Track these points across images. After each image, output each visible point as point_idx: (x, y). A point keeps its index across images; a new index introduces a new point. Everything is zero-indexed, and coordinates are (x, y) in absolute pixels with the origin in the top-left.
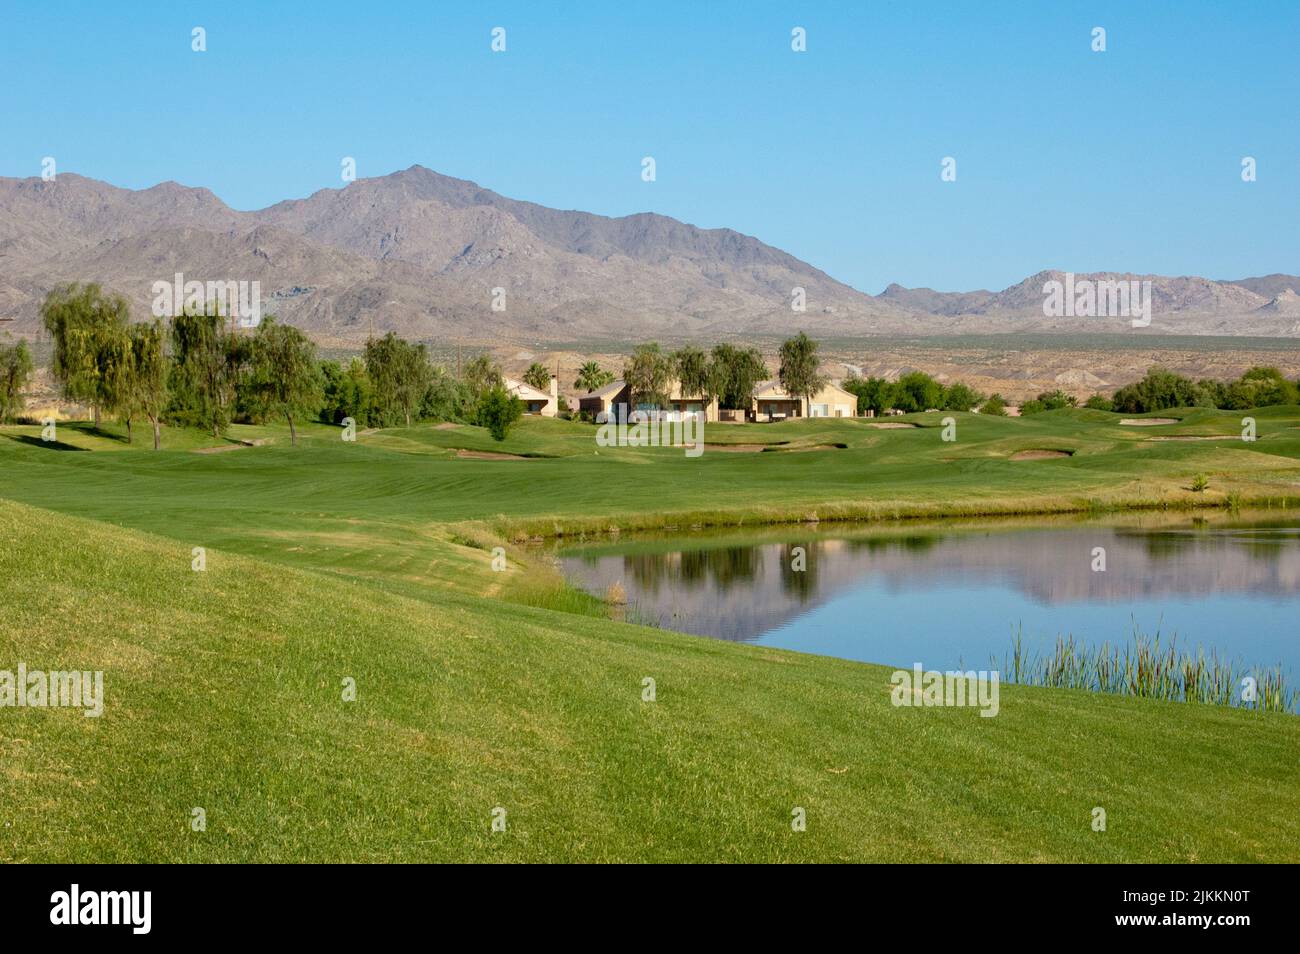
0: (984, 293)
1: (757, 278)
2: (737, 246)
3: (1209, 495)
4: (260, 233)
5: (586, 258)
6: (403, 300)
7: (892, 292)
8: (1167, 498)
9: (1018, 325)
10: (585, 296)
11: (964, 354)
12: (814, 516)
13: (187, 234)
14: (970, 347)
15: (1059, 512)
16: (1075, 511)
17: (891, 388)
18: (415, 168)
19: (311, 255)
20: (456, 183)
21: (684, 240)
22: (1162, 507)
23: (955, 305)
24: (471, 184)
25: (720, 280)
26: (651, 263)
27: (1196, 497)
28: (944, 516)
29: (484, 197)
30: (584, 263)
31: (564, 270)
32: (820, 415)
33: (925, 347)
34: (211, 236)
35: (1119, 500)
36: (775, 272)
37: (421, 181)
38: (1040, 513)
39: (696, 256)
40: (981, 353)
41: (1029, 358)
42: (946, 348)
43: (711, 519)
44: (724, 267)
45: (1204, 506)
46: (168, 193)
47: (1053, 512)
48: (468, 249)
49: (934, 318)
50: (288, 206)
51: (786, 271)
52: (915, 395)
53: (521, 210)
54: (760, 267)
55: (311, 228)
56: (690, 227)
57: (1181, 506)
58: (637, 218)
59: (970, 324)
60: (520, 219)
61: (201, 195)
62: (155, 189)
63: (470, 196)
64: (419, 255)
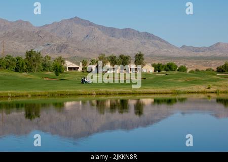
0: (205, 47)
1: (153, 43)
2: (148, 36)
3: (212, 90)
4: (40, 32)
5: (114, 38)
6: (72, 47)
7: (184, 47)
8: (200, 90)
9: (212, 54)
10: (113, 47)
11: (198, 61)
12: (94, 93)
13: (24, 31)
14: (200, 59)
15: (167, 93)
16: (172, 93)
17: (163, 66)
18: (76, 17)
19: (51, 36)
20: (85, 21)
21: (137, 35)
22: (198, 93)
23: (198, 50)
24: (88, 21)
25: (144, 43)
26: (129, 39)
27: (208, 90)
28: (133, 94)
29: (91, 24)
30: (114, 39)
31: (109, 41)
32: (145, 72)
33: (190, 59)
34: (29, 32)
35: (186, 90)
36: (157, 42)
37: (77, 20)
38: (161, 93)
39: (139, 38)
40: (202, 61)
41: (213, 62)
42: (195, 59)
43: (63, 93)
44: (145, 41)
45: (209, 92)
46: (20, 22)
47: (165, 93)
48: (87, 36)
49: (193, 53)
50: (47, 26)
51: (159, 42)
52: (169, 67)
53: (99, 27)
54: (153, 41)
55: (52, 30)
56: (138, 31)
57: (203, 92)
58: (126, 29)
59: (201, 54)
60: (99, 29)
61: (27, 23)
62: (17, 21)
63: (88, 24)
64: (76, 37)
